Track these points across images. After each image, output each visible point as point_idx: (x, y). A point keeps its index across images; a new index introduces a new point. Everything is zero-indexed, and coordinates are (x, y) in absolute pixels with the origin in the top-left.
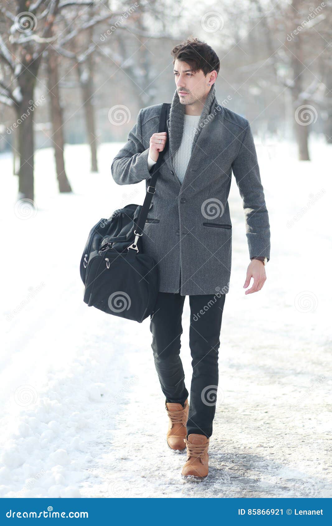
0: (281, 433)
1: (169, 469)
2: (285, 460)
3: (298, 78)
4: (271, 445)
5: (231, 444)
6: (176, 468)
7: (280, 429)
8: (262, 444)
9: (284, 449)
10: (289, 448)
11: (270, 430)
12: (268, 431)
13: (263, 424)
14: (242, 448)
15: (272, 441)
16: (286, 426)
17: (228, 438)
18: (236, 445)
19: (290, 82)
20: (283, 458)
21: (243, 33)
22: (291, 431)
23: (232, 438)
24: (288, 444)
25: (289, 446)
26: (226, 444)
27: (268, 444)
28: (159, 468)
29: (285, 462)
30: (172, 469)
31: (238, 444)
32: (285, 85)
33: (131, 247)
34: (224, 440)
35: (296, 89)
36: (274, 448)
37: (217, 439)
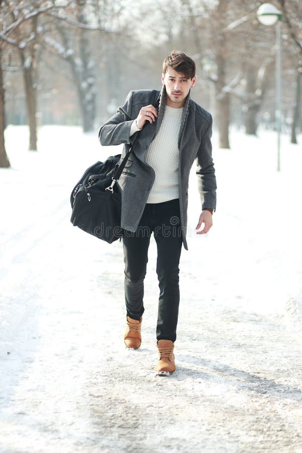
0: (172, 395)
1: (63, 424)
2: (172, 420)
3: (222, 73)
4: (161, 406)
5: (123, 403)
6: (68, 424)
7: (171, 391)
8: (153, 405)
9: (172, 410)
10: (177, 408)
11: (162, 391)
12: (159, 392)
13: (155, 385)
14: (133, 407)
15: (162, 402)
16: (177, 388)
17: (121, 397)
18: (127, 404)
19: (214, 77)
20: (170, 418)
21: (176, 31)
22: (181, 394)
23: (125, 398)
24: (176, 405)
25: (177, 407)
26: (118, 402)
27: (158, 405)
28: (53, 424)
29: (172, 422)
30: (65, 425)
31: (130, 403)
32: (210, 79)
33: (108, 188)
34: (117, 399)
35: (220, 83)
36: (163, 409)
37: (110, 398)
